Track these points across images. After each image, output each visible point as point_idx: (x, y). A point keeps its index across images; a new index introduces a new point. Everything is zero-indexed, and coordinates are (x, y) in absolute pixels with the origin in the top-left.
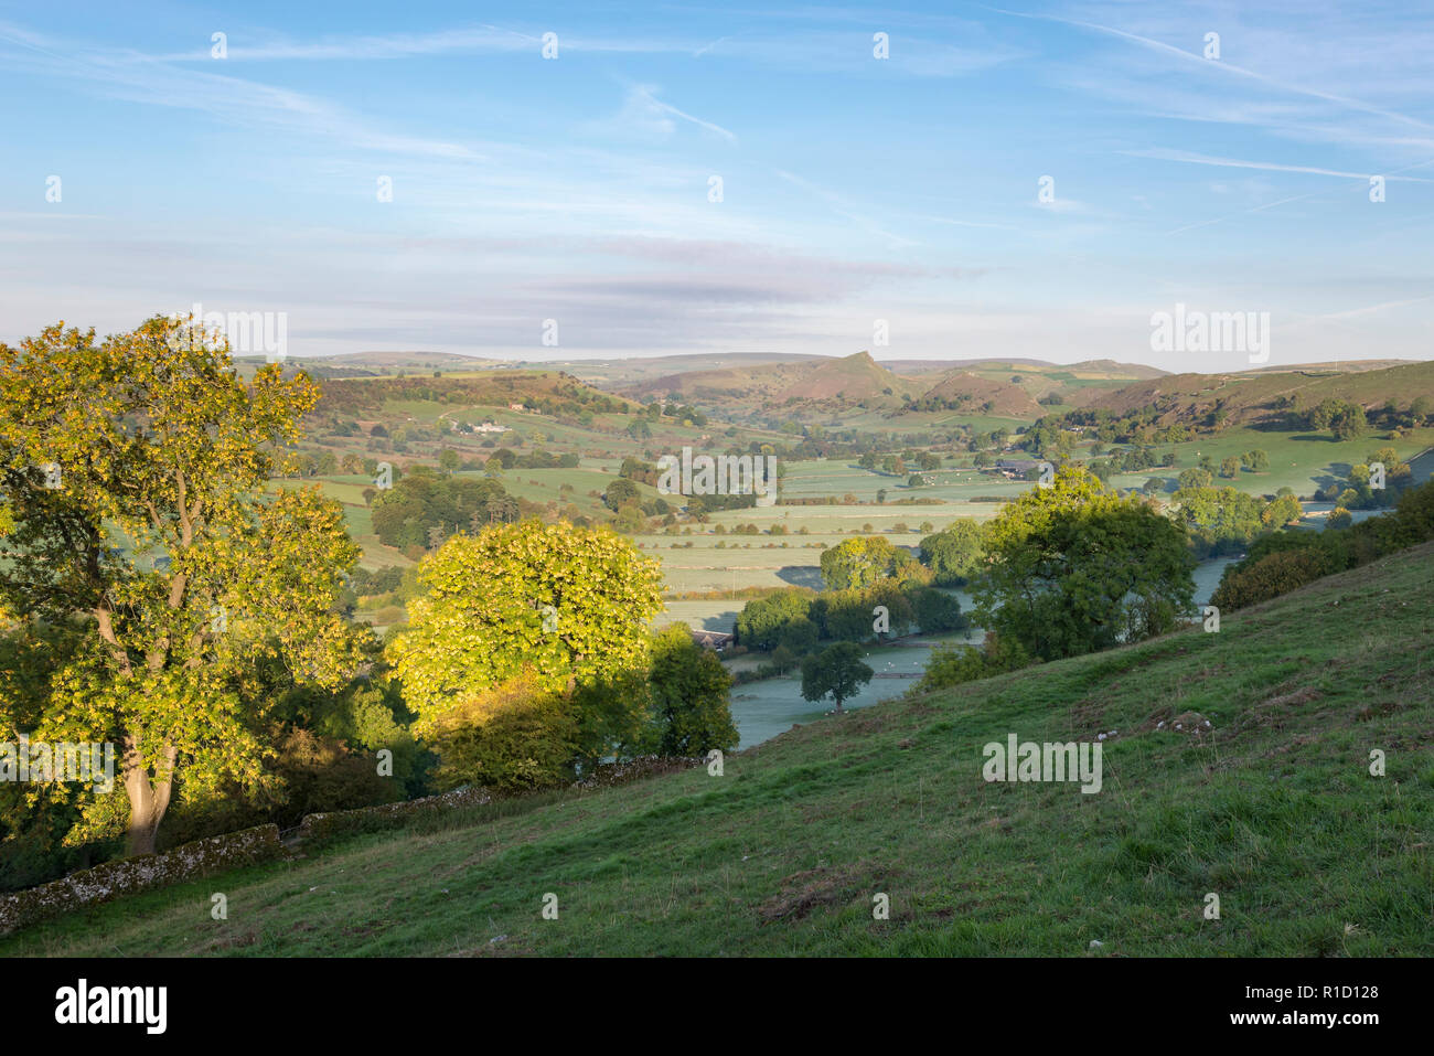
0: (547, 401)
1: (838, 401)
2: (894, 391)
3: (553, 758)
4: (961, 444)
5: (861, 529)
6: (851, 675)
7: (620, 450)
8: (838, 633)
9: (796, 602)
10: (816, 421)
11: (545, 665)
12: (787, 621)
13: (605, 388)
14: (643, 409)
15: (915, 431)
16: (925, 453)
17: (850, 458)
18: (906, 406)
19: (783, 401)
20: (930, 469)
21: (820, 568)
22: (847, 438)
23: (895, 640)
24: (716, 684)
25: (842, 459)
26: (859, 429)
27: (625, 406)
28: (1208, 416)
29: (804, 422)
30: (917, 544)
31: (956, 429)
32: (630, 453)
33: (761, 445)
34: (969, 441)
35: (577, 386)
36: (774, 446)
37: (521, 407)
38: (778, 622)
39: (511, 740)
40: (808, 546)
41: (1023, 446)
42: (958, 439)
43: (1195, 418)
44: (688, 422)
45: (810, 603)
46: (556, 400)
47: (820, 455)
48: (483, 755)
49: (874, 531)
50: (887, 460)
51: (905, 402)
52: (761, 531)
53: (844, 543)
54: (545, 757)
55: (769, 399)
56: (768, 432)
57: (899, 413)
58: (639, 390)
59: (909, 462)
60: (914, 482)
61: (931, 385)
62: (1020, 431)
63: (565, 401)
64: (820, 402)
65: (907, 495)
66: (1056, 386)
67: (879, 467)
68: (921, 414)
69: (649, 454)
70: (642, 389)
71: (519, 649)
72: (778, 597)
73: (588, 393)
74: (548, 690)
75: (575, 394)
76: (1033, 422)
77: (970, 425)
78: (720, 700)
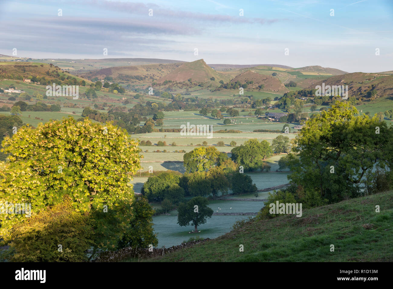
0: (44, 78)
1: (189, 83)
2: (216, 79)
3: (80, 248)
4: (248, 105)
5: (202, 144)
6: (202, 213)
7: (82, 104)
8: (194, 193)
9: (173, 178)
10: (178, 92)
11: (77, 197)
12: (168, 187)
13: (73, 73)
14: (93, 84)
15: (225, 98)
16: (231, 108)
17: (195, 110)
18: (222, 86)
19: (162, 82)
20: (234, 116)
21: (184, 162)
22: (193, 100)
23: (221, 197)
24: (146, 214)
25: (191, 111)
26: (199, 97)
27: (84, 82)
28: (367, 93)
29: (172, 93)
30: (230, 151)
31: (246, 98)
32: (86, 105)
33: (152, 103)
34: (252, 103)
35: (59, 71)
36: (158, 104)
37: (29, 81)
38: (164, 187)
39: (57, 238)
40: (176, 152)
41: (278, 106)
42: (246, 102)
43: (361, 94)
44: (115, 91)
45: (180, 178)
46: (48, 78)
47: (180, 108)
48: (41, 247)
49: (208, 145)
50: (213, 112)
51: (221, 84)
52: (153, 144)
53: (196, 150)
54: (76, 248)
55: (155, 81)
56: (155, 97)
57: (218, 89)
58: (91, 75)
59: (223, 113)
60: (226, 122)
61: (234, 76)
62: (276, 99)
63: (53, 79)
64: (180, 83)
65: (223, 128)
66: (294, 78)
67: (209, 115)
68: (229, 90)
69: (96, 106)
70: (91, 74)
71: (61, 188)
72: (164, 175)
73: (65, 75)
74: (78, 210)
75: (58, 75)
76: (282, 95)
77: (252, 96)
78: (148, 223)
